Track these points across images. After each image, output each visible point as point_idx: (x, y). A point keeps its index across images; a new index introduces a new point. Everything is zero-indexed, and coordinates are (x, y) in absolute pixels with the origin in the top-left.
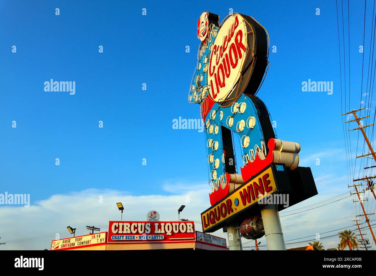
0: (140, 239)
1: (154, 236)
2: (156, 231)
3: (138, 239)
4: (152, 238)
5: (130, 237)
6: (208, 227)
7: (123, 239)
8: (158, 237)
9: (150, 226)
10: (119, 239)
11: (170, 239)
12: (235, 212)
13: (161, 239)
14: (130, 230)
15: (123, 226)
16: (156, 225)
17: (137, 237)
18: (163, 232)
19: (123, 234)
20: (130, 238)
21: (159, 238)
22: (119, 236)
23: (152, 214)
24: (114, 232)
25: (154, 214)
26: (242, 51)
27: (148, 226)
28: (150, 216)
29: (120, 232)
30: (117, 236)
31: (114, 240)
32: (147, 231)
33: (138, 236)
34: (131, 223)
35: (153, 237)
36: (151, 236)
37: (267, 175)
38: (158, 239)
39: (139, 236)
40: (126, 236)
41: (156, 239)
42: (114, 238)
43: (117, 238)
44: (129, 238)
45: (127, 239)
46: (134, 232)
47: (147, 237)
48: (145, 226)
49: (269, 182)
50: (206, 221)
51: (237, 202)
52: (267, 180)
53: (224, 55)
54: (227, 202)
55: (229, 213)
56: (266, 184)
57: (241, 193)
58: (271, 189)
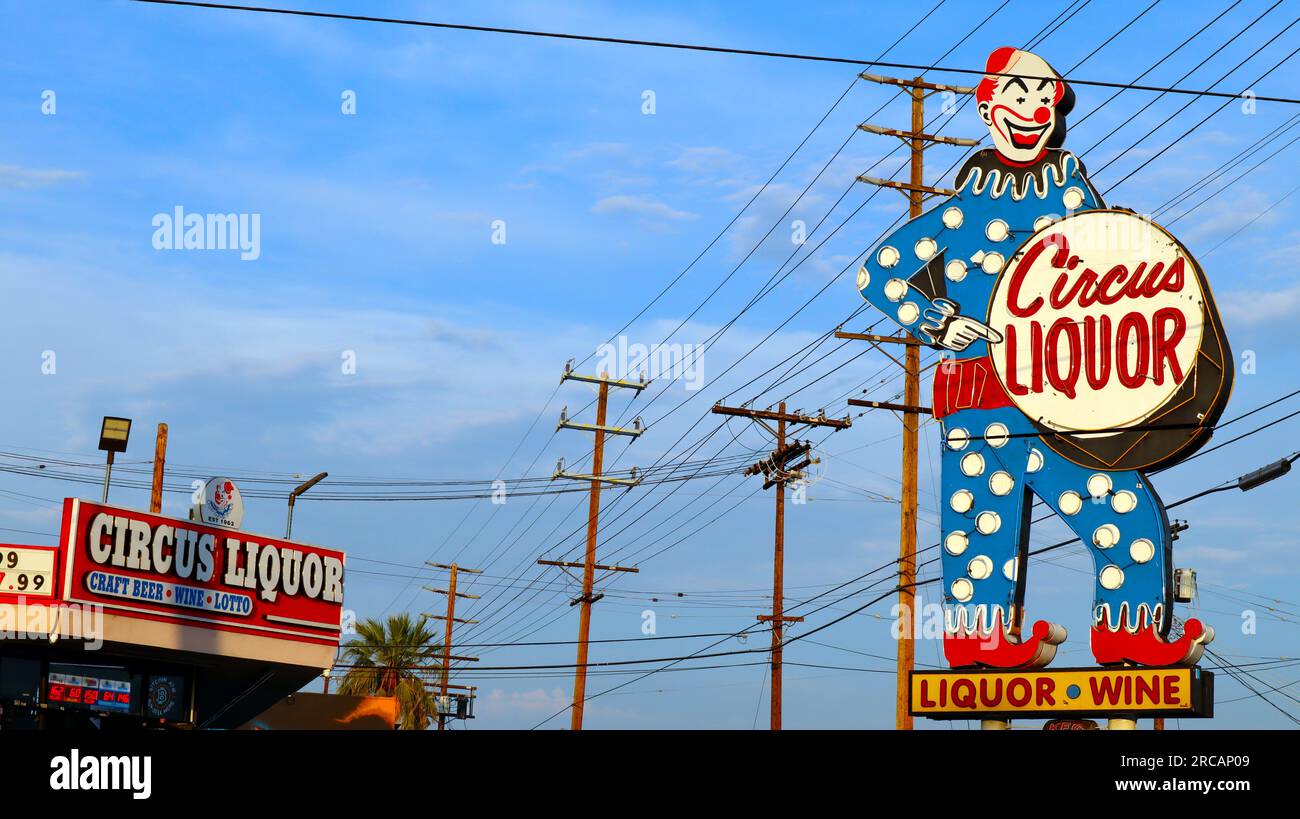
0: (178, 604)
1: (222, 594)
2: (231, 578)
3: (172, 600)
4: (216, 606)
6: (938, 708)
7: (125, 592)
8: (235, 605)
9: (212, 549)
10: (111, 591)
11: (270, 617)
12: (1059, 706)
13: (242, 613)
14: (151, 557)
15: (128, 533)
16: (233, 545)
17: (169, 593)
18: (251, 583)
19: (125, 570)
20: (147, 590)
21: (238, 610)
22: (115, 576)
23: (220, 492)
24: (99, 555)
25: (226, 496)
26: (1168, 373)
27: (208, 547)
28: (214, 501)
29: (118, 560)
30: (107, 575)
31: (96, 591)
32: (204, 568)
33: (172, 587)
34: (154, 523)
35: (220, 600)
36: (212, 594)
37: (1176, 679)
38: (235, 612)
39: (177, 588)
40: (135, 582)
41: (228, 611)
42: (96, 582)
43: (106, 583)
44: (144, 590)
45: (137, 595)
46: (162, 567)
47: (200, 598)
48: (197, 544)
49: (1176, 690)
50: (934, 694)
51: (1073, 691)
52: (1173, 684)
53: (1097, 310)
54: (1040, 682)
55: (1039, 703)
56: (1169, 690)
57: (1093, 681)
58: (1177, 701)
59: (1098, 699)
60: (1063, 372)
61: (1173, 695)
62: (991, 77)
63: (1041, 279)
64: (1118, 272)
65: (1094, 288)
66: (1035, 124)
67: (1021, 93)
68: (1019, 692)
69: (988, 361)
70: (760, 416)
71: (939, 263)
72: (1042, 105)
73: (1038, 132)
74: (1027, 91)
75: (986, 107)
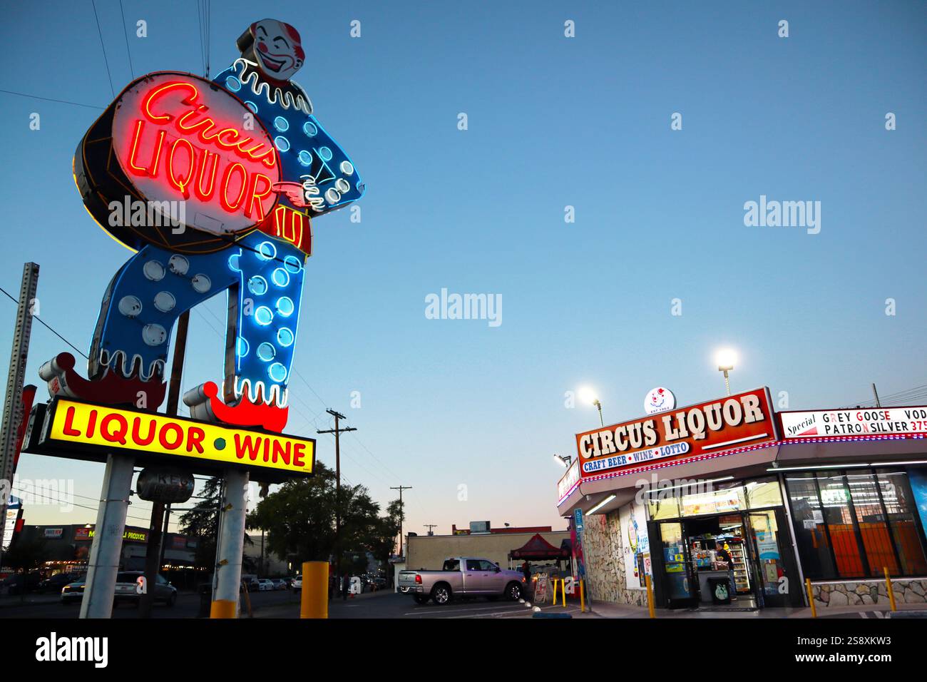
0: (637, 461)
1: (664, 447)
3: (633, 461)
4: (662, 455)
5: (617, 461)
7: (604, 466)
8: (676, 450)
9: (652, 427)
10: (597, 468)
11: (704, 448)
13: (682, 452)
14: (615, 445)
15: (599, 439)
17: (630, 458)
18: (684, 433)
19: (602, 456)
21: (679, 451)
22: (597, 461)
23: (655, 396)
24: (587, 455)
25: (660, 396)
27: (649, 427)
28: (653, 403)
29: (597, 452)
30: (592, 462)
31: (589, 471)
32: (649, 438)
33: (631, 455)
34: (613, 429)
35: (664, 451)
36: (658, 449)
38: (676, 453)
40: (609, 460)
41: (671, 454)
42: (587, 467)
43: (593, 466)
44: (614, 462)
45: (611, 465)
46: (622, 447)
47: (650, 454)
48: (642, 429)
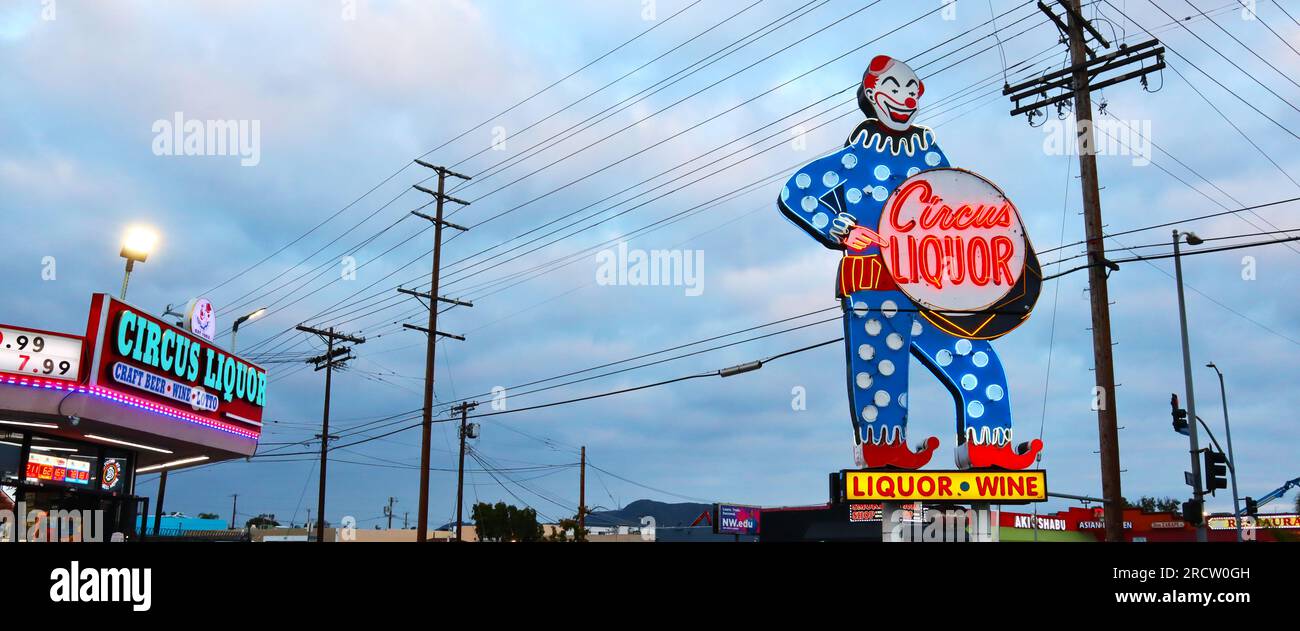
0: (174, 398)
2: (208, 380)
3: (171, 394)
6: (866, 497)
7: (139, 384)
9: (198, 355)
10: (130, 382)
11: (228, 415)
12: (954, 497)
13: (212, 409)
14: (159, 356)
15: (146, 332)
16: (210, 354)
17: (169, 388)
18: (219, 385)
19: (141, 364)
20: (155, 383)
22: (134, 368)
23: (203, 311)
24: (124, 348)
25: (206, 313)
26: (1003, 278)
27: (196, 353)
28: (199, 316)
29: (137, 355)
30: (128, 367)
31: (119, 380)
32: (192, 370)
33: (172, 383)
34: (163, 327)
37: (1035, 479)
39: (174, 385)
40: (147, 376)
42: (120, 372)
43: (127, 374)
44: (152, 383)
45: (148, 387)
46: (166, 366)
47: (188, 395)
48: (189, 350)
49: (1035, 486)
50: (863, 486)
51: (965, 486)
52: (1033, 483)
53: (953, 233)
54: (941, 479)
55: (941, 494)
56: (1030, 486)
57: (978, 479)
58: (1036, 494)
59: (982, 492)
60: (932, 270)
61: (1033, 490)
62: (874, 73)
63: (912, 208)
64: (964, 210)
65: (949, 218)
66: (905, 108)
67: (895, 87)
68: (926, 486)
69: (880, 258)
70: (321, 333)
71: (841, 191)
72: (910, 96)
73: (909, 114)
74: (899, 86)
75: (871, 92)
